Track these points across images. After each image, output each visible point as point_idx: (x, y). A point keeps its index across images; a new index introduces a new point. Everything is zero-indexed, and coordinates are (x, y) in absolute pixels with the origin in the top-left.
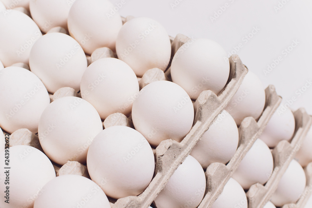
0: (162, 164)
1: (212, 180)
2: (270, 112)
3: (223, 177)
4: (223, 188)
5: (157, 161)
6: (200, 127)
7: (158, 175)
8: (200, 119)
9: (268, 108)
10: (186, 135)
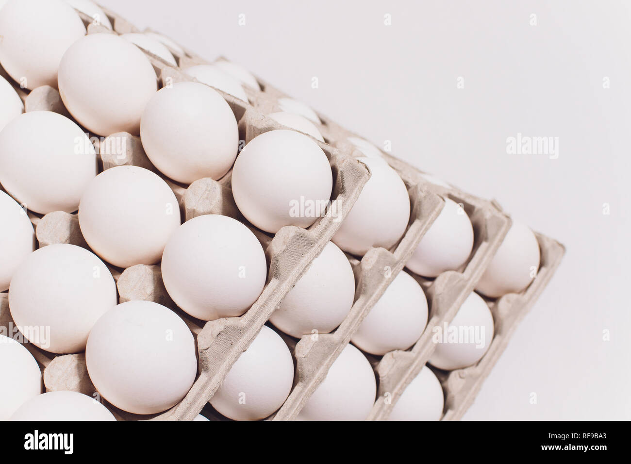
0: (207, 361)
1: (305, 365)
2: (420, 230)
3: (325, 356)
4: (325, 374)
5: (200, 357)
6: (278, 287)
7: (203, 377)
8: (276, 276)
9: (417, 223)
10: (251, 306)
